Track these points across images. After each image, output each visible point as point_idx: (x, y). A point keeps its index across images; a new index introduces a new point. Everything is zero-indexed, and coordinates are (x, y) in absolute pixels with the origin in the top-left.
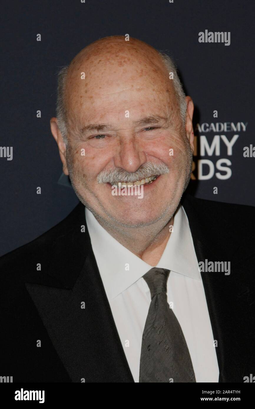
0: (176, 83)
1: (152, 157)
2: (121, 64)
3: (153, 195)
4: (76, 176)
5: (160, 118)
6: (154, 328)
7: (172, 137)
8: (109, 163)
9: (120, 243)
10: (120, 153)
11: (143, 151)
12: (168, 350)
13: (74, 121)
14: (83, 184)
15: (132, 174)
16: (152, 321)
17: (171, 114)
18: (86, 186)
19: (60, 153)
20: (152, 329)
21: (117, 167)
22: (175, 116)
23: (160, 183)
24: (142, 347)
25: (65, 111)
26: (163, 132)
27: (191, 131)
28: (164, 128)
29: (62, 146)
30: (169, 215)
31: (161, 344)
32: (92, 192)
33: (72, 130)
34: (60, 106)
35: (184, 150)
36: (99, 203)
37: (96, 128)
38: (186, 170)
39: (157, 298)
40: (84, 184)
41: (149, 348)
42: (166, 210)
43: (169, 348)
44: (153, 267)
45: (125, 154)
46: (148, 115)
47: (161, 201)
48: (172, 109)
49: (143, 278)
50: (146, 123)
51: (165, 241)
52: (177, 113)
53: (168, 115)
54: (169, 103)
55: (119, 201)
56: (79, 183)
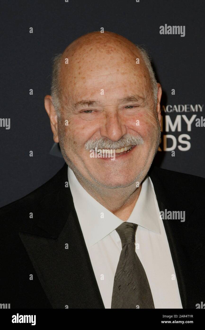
0: (150, 71)
1: (131, 130)
2: (108, 52)
3: (130, 162)
4: (67, 142)
5: (139, 98)
6: (124, 272)
7: (147, 114)
8: (96, 133)
9: (97, 200)
10: (106, 125)
11: (124, 125)
12: (135, 290)
13: (68, 97)
14: (72, 150)
15: (114, 143)
16: (123, 266)
17: (147, 96)
18: (75, 152)
19: (51, 125)
20: (122, 273)
21: (102, 136)
22: (150, 97)
23: (136, 152)
24: (114, 287)
25: (59, 90)
26: (141, 110)
27: (159, 112)
28: (142, 107)
29: (54, 119)
30: (141, 179)
31: (129, 285)
32: (80, 157)
33: (66, 105)
34: (55, 86)
35: (157, 126)
36: (85, 166)
37: (87, 103)
38: (157, 142)
39: (127, 247)
40: (74, 149)
41: (119, 288)
42: (139, 175)
43: (136, 288)
44: (124, 222)
45: (110, 126)
46: (130, 94)
47: (136, 168)
48: (148, 92)
49: (115, 230)
50: (128, 101)
51: (134, 202)
52: (152, 95)
53: (145, 96)
54: (146, 87)
55: (102, 166)
56: (70, 148)
